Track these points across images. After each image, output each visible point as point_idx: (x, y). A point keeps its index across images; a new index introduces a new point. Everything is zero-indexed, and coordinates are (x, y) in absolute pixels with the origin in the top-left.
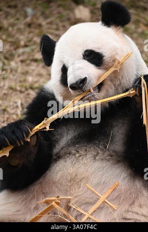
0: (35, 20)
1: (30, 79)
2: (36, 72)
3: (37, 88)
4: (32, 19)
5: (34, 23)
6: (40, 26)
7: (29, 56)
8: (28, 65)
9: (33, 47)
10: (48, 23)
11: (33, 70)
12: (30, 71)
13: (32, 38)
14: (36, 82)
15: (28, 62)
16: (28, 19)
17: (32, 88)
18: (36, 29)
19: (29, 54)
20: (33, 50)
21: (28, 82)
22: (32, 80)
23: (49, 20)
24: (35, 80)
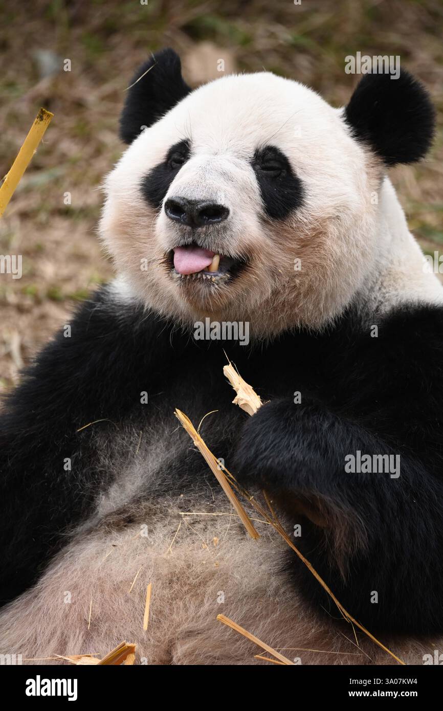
0: (63, 88)
1: (49, 269)
2: (67, 248)
3: (70, 298)
4: (55, 84)
5: (61, 97)
6: (79, 105)
7: (44, 200)
8: (42, 227)
9: (60, 171)
10: (104, 98)
11: (58, 243)
12: (49, 246)
13: (54, 145)
14: (68, 279)
15: (43, 217)
16: (44, 86)
17: (54, 298)
18: (67, 114)
19: (46, 192)
20: (57, 182)
21: (43, 278)
22: (56, 275)
23: (107, 88)
24: (65, 271)
